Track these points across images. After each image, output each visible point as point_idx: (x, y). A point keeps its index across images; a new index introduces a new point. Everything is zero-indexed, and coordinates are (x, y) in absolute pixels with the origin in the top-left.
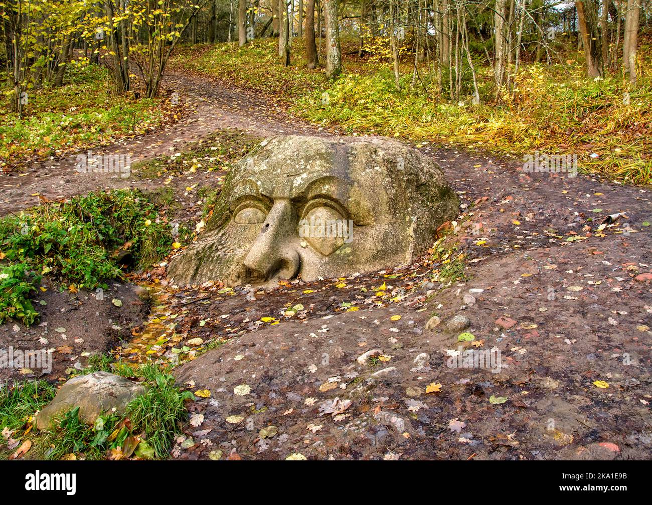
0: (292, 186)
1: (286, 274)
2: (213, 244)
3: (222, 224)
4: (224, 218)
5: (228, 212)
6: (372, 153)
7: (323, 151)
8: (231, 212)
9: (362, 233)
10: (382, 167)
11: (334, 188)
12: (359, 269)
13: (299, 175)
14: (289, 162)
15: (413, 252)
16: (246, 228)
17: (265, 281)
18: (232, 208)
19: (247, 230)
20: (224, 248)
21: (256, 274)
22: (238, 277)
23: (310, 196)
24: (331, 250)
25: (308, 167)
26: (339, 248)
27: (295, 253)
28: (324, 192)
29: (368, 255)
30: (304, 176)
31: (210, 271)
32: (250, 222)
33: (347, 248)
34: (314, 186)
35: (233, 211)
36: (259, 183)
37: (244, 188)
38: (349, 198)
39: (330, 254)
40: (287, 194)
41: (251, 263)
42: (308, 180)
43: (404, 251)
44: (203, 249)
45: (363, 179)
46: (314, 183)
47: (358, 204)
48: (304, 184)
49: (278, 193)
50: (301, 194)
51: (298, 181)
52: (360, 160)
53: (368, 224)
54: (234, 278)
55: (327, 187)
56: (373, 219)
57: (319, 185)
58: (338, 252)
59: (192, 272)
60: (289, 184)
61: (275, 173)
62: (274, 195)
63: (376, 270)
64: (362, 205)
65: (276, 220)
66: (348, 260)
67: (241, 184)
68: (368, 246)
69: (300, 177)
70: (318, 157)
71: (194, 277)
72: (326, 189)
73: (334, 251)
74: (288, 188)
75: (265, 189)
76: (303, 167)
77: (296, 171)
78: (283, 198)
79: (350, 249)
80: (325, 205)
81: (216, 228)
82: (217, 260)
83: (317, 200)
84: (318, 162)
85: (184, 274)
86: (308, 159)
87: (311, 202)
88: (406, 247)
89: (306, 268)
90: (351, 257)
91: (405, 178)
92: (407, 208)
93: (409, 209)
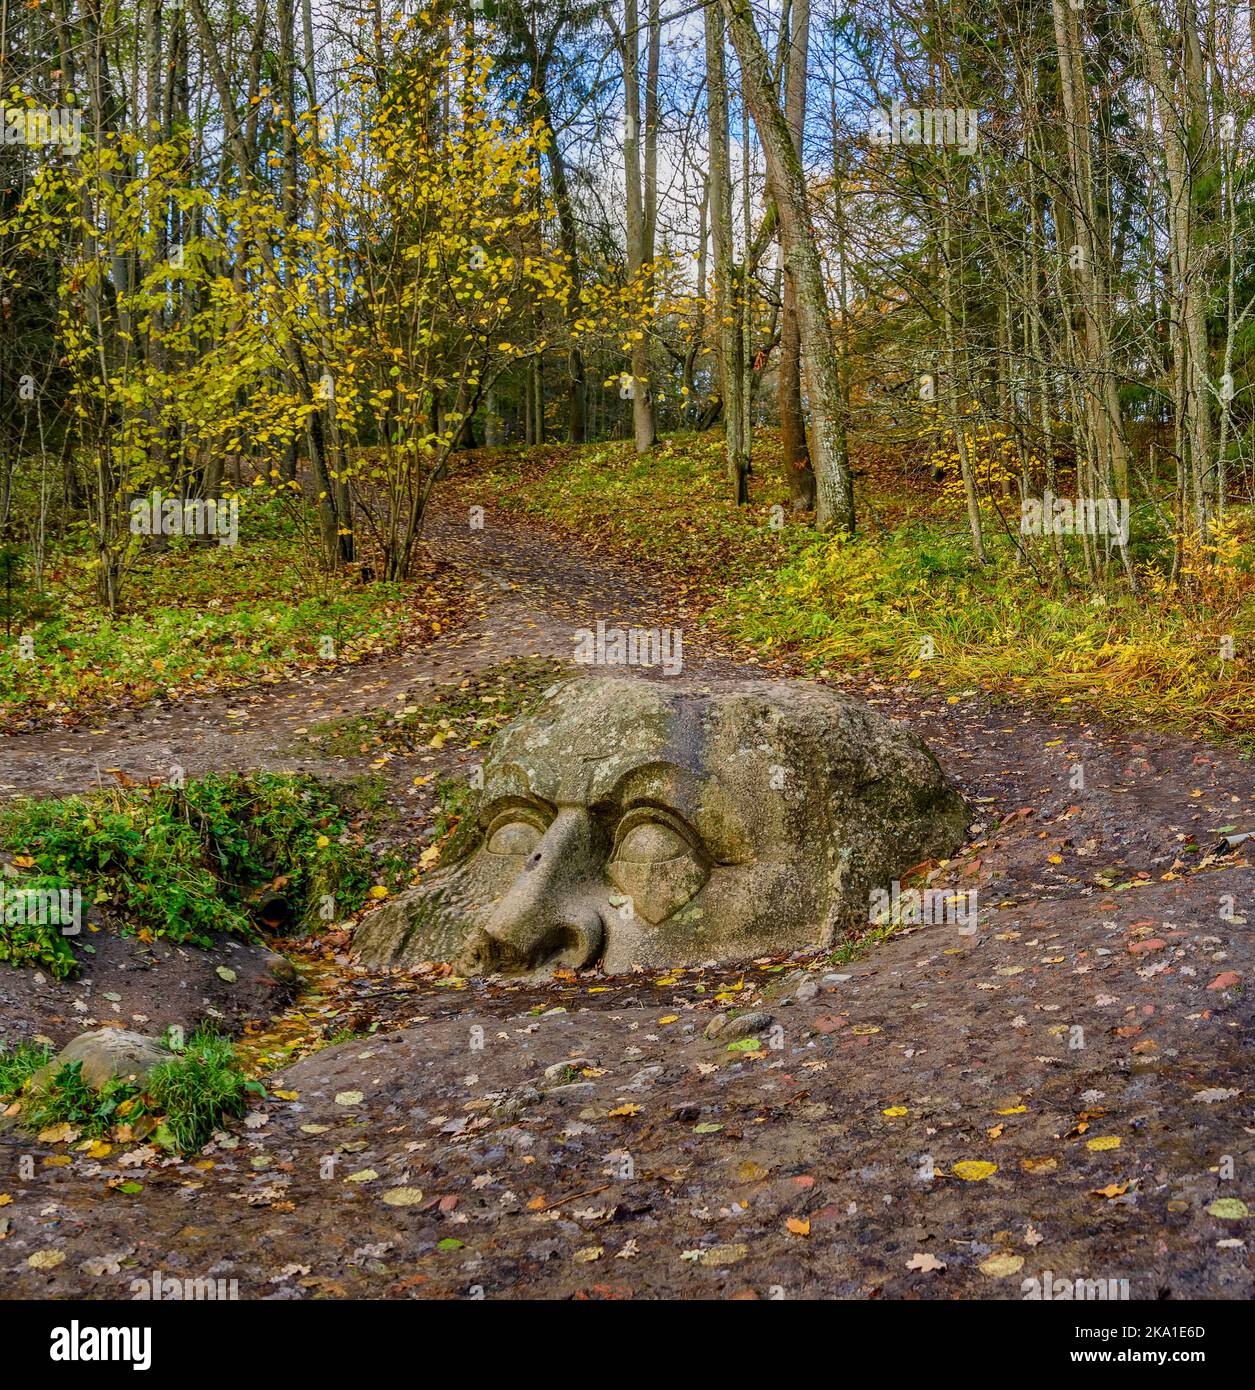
0: (590, 781)
1: (574, 957)
2: (442, 891)
3: (465, 854)
4: (469, 841)
5: (476, 829)
6: (755, 716)
7: (654, 711)
8: (483, 830)
9: (728, 879)
10: (775, 746)
11: (668, 787)
12: (715, 953)
13: (605, 758)
14: (589, 731)
15: (838, 922)
16: (506, 863)
17: (528, 969)
18: (484, 820)
19: (508, 868)
20: (461, 900)
21: (509, 953)
22: (478, 957)
23: (625, 801)
24: (663, 912)
25: (623, 743)
26: (678, 909)
27: (593, 915)
28: (649, 794)
29: (736, 923)
30: (615, 760)
31: (430, 943)
32: (514, 851)
33: (696, 910)
34: (631, 782)
35: (486, 828)
36: (531, 773)
37: (506, 782)
38: (699, 806)
39: (662, 921)
40: (580, 797)
41: (498, 929)
42: (621, 768)
43: (817, 920)
44: (422, 900)
45: (730, 770)
46: (630, 775)
47: (718, 819)
48: (612, 777)
49: (563, 795)
50: (607, 798)
51: (602, 771)
52: (726, 729)
53: (741, 863)
54: (468, 957)
55: (656, 783)
56: (752, 851)
57: (642, 783)
58: (677, 917)
59: (395, 943)
60: (587, 777)
61: (562, 753)
62: (557, 798)
63: (752, 955)
64: (726, 822)
65: (556, 847)
66: (696, 934)
67: (500, 773)
68: (737, 906)
69: (608, 763)
70: (643, 722)
71: (398, 953)
72: (654, 787)
73: (670, 915)
74: (584, 785)
75: (540, 785)
76: (613, 742)
77: (600, 750)
78: (573, 805)
79: (701, 911)
80: (655, 820)
81: (455, 862)
82: (445, 923)
83: (639, 810)
84: (642, 733)
85: (379, 946)
86: (624, 726)
87: (629, 814)
88: (824, 910)
89: (613, 947)
90: (701, 928)
91: (828, 769)
92: (830, 830)
93: (836, 833)
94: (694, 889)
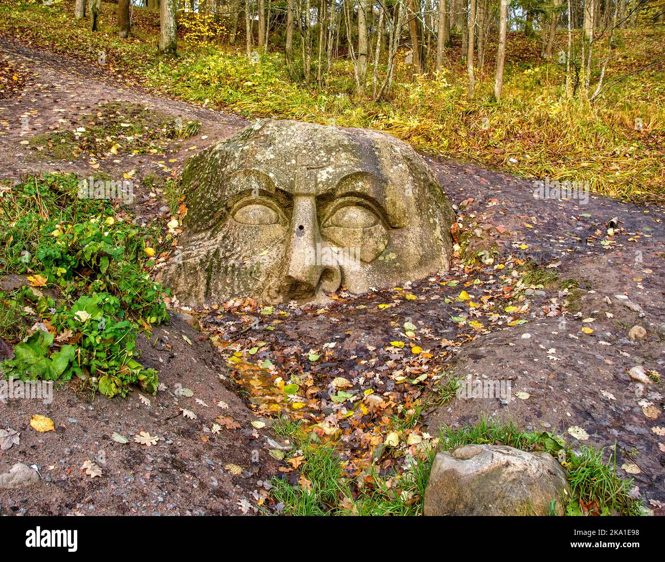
0: (316, 181)
2: (217, 250)
3: (214, 224)
4: (218, 216)
5: (224, 209)
7: (346, 142)
8: (228, 209)
9: (401, 236)
11: (368, 186)
12: (409, 277)
13: (323, 168)
14: (304, 151)
16: (257, 230)
17: (312, 296)
18: (230, 204)
19: (260, 233)
20: (233, 255)
21: (304, 288)
22: (278, 292)
23: (339, 193)
24: (373, 256)
25: (332, 159)
26: (380, 254)
28: (358, 189)
29: (412, 262)
30: (330, 169)
31: (228, 285)
32: (261, 223)
33: (391, 254)
34: (344, 183)
35: (230, 208)
36: (271, 175)
37: (248, 180)
38: (385, 197)
39: (373, 260)
40: (313, 190)
41: (300, 275)
43: (438, 256)
44: (207, 256)
45: (393, 177)
46: (345, 179)
47: (394, 204)
49: (299, 188)
50: (330, 191)
51: (323, 175)
52: (384, 155)
53: (404, 226)
54: (272, 293)
55: (360, 184)
56: (408, 221)
57: (351, 182)
58: (381, 258)
59: (203, 288)
60: (312, 178)
61: (288, 164)
62: (295, 191)
63: (424, 277)
64: (397, 206)
65: (310, 221)
66: (396, 267)
67: (241, 175)
68: (412, 251)
69: (325, 171)
70: (341, 148)
71: (207, 294)
72: (359, 186)
73: (377, 257)
74: (313, 183)
75: (281, 183)
76: (325, 159)
77: (317, 163)
78: (308, 195)
79: (394, 254)
80: (358, 204)
81: (207, 229)
82: (233, 271)
83: (347, 198)
84: (343, 155)
85: (190, 291)
86: (329, 150)
87: (341, 200)
88: (439, 251)
89: (350, 278)
90: (398, 264)
91: (422, 178)
92: (428, 209)
93: (431, 210)
94: (386, 242)
